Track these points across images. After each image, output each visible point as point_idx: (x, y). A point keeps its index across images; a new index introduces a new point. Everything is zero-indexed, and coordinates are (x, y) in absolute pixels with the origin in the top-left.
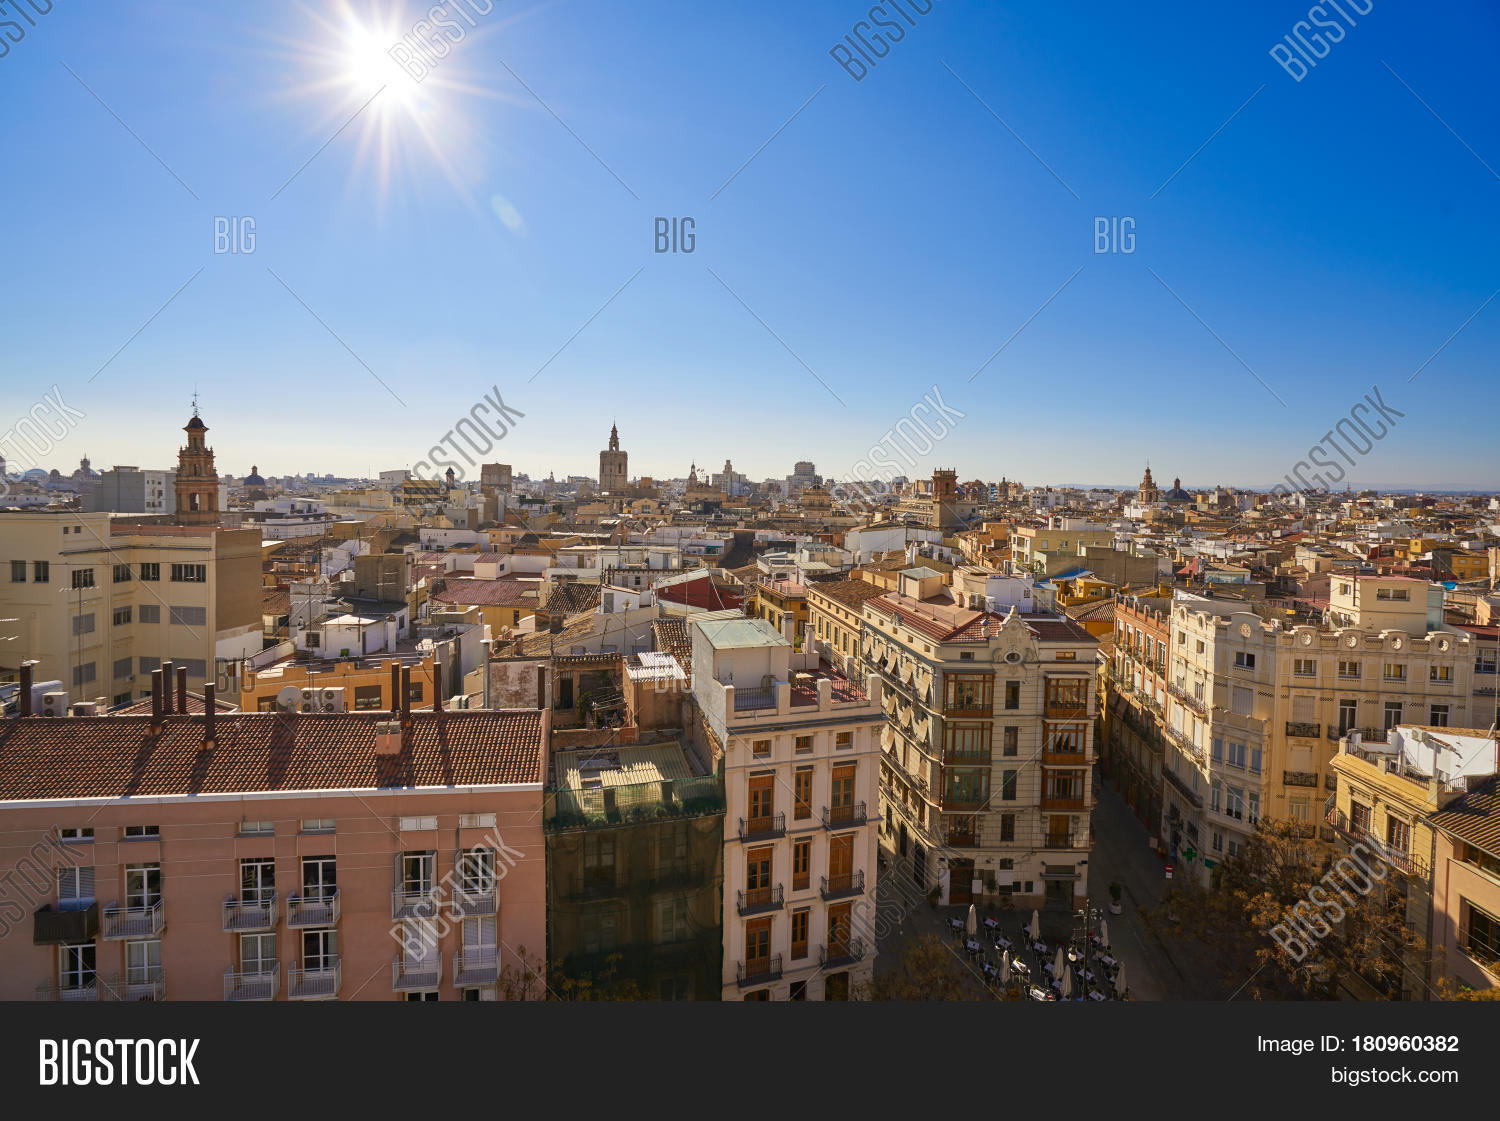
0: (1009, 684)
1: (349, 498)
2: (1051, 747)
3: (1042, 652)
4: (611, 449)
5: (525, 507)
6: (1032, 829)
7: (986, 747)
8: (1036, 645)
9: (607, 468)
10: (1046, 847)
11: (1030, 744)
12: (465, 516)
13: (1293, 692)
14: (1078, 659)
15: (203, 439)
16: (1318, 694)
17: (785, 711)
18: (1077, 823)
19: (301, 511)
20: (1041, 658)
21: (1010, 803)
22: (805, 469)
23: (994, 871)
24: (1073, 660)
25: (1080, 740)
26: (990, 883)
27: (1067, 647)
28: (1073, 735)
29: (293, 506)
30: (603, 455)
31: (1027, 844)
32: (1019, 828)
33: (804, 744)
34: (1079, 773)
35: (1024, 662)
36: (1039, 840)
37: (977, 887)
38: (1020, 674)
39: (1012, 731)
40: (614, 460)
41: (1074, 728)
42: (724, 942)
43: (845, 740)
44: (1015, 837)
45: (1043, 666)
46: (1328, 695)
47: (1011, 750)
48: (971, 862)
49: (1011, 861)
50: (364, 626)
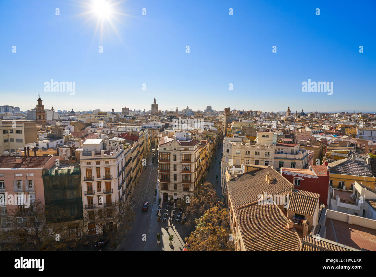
0: (174, 155)
1: (84, 116)
2: (183, 169)
3: (181, 148)
4: (154, 103)
5: (126, 118)
6: (180, 187)
7: (168, 168)
8: (180, 147)
9: (153, 108)
10: (184, 191)
11: (179, 169)
12: (109, 120)
13: (235, 158)
14: (189, 150)
15: (41, 103)
16: (241, 158)
17: (93, 156)
18: (190, 186)
19: (71, 119)
20: (181, 150)
21: (175, 181)
22: (209, 108)
23: (172, 196)
24: (188, 150)
25: (190, 168)
26: (172, 199)
27: (187, 147)
28: (188, 167)
29: (69, 118)
30: (152, 105)
31: (180, 190)
32: (178, 187)
33: (98, 163)
34: (190, 175)
35: (177, 150)
36: (182, 189)
37: (169, 199)
38: (176, 153)
39: (175, 166)
40: (155, 106)
41: (188, 165)
42: (83, 201)
43: (107, 163)
44: (177, 189)
45: (181, 151)
46: (243, 158)
47: (175, 170)
48: (168, 194)
49: (176, 194)
50: (48, 142)
